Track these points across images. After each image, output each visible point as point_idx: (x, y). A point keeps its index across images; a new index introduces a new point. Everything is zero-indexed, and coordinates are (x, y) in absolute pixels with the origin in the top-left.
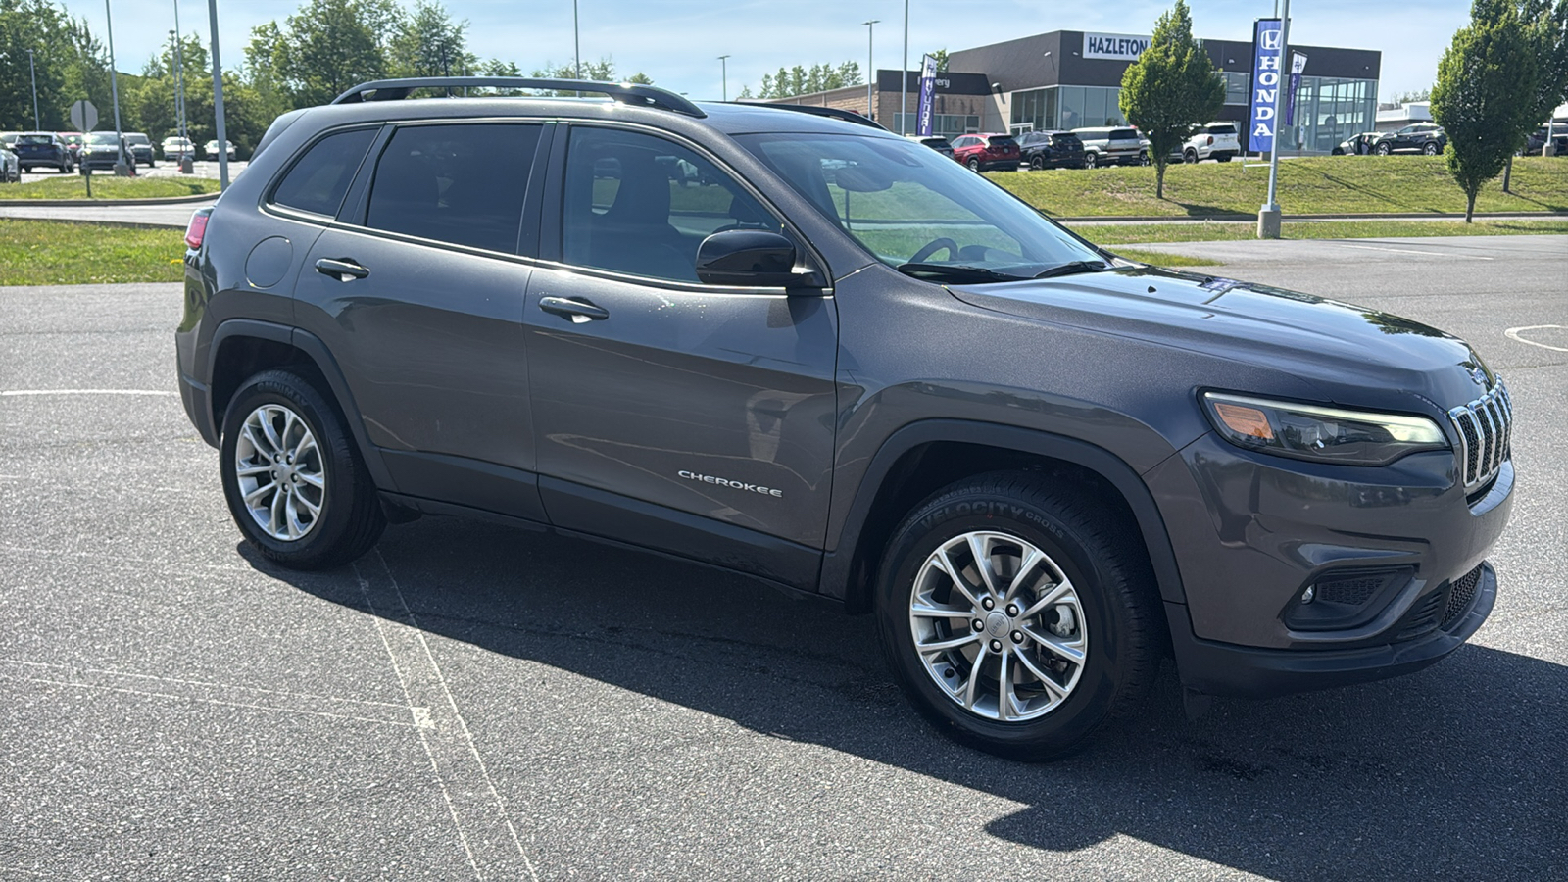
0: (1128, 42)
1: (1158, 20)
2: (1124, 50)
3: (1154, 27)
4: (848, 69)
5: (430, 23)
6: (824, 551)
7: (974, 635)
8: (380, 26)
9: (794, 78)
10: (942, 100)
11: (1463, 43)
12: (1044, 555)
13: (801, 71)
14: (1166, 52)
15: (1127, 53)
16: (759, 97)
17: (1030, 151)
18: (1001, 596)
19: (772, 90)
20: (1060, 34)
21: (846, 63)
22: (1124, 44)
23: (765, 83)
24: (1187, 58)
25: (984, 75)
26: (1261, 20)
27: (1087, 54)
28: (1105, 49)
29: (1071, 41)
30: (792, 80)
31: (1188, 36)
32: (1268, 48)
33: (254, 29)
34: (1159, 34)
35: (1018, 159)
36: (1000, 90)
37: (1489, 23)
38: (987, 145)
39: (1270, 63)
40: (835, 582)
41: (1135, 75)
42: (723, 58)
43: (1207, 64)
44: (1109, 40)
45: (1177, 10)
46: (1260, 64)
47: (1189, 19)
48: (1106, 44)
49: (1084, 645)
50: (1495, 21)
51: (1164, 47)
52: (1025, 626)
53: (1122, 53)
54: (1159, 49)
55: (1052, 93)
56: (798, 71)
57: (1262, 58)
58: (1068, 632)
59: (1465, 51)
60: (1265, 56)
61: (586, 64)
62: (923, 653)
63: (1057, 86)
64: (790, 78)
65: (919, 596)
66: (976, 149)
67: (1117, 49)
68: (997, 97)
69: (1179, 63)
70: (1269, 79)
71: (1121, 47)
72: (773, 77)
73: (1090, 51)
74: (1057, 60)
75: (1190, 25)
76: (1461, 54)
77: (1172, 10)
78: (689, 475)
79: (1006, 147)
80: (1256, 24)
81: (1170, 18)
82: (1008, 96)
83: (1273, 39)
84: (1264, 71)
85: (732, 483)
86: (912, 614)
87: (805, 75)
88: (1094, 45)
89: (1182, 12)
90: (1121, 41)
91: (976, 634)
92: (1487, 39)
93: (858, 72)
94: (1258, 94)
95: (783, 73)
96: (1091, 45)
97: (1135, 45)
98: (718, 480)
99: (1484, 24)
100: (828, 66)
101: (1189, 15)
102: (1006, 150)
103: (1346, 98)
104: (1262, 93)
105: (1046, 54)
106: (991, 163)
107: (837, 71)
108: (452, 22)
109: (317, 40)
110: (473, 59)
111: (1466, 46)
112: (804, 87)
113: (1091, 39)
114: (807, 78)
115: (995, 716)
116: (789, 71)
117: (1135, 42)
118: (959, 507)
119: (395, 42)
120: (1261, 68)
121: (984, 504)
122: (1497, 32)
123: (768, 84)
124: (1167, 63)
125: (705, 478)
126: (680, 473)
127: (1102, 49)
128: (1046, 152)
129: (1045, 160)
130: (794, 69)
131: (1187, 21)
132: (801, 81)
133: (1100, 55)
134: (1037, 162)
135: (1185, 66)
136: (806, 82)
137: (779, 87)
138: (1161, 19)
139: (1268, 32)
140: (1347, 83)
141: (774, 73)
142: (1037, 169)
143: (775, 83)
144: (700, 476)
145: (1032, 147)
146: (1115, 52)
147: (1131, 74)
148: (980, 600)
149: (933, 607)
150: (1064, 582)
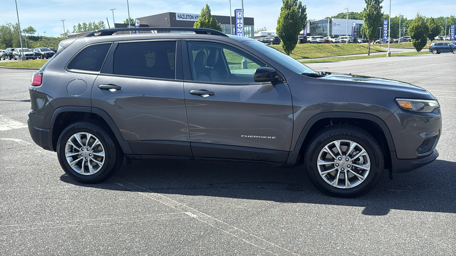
0: (188, 15)
1: (201, 9)
2: (188, 18)
3: (201, 11)
4: (101, 23)
6: (289, 152)
7: (336, 168)
9: (83, 26)
11: (283, 15)
12: (357, 144)
13: (86, 24)
14: (205, 18)
15: (189, 19)
16: (72, 32)
18: (344, 156)
19: (76, 30)
20: (169, 13)
21: (100, 21)
22: (187, 16)
23: (74, 28)
24: (211, 20)
25: (148, 25)
26: (236, 9)
27: (177, 19)
28: (182, 17)
29: (172, 15)
30: (83, 27)
31: (210, 14)
32: (239, 17)
34: (202, 13)
37: (288, 10)
39: (240, 21)
40: (293, 159)
41: (197, 25)
42: (63, 21)
43: (216, 22)
44: (183, 15)
45: (206, 7)
46: (237, 22)
47: (210, 9)
48: (182, 16)
49: (369, 165)
50: (290, 9)
51: (204, 17)
52: (351, 163)
53: (187, 19)
54: (203, 18)
56: (85, 24)
57: (237, 20)
58: (363, 163)
59: (284, 17)
60: (238, 19)
62: (322, 175)
64: (82, 26)
65: (320, 160)
67: (186, 17)
69: (209, 22)
70: (240, 26)
71: (187, 17)
72: (76, 26)
73: (178, 18)
74: (169, 20)
75: (210, 11)
76: (283, 18)
77: (205, 7)
78: (245, 136)
80: (235, 11)
81: (205, 9)
83: (240, 15)
85: (259, 137)
86: (318, 165)
87: (87, 25)
88: (179, 16)
89: (208, 7)
90: (186, 15)
91: (337, 167)
92: (288, 14)
93: (104, 24)
94: (237, 30)
95: (80, 25)
96: (178, 16)
97: (190, 17)
98: (254, 137)
99: (287, 10)
100: (94, 22)
101: (210, 8)
103: (246, 30)
104: (239, 29)
105: (166, 19)
107: (97, 24)
111: (284, 16)
112: (87, 29)
113: (178, 15)
114: (88, 26)
115: (345, 187)
116: (81, 24)
117: (190, 16)
118: (332, 135)
121: (339, 133)
122: (291, 12)
123: (75, 28)
124: (206, 21)
125: (250, 136)
126: (242, 136)
127: (181, 17)
130: (83, 24)
131: (209, 10)
132: (86, 27)
133: (181, 19)
135: (211, 22)
136: (87, 27)
137: (79, 29)
138: (202, 9)
139: (238, 13)
140: (246, 27)
141: (77, 25)
143: (77, 28)
144: (249, 136)
146: (185, 18)
147: (196, 25)
148: (338, 158)
149: (324, 162)
150: (363, 150)
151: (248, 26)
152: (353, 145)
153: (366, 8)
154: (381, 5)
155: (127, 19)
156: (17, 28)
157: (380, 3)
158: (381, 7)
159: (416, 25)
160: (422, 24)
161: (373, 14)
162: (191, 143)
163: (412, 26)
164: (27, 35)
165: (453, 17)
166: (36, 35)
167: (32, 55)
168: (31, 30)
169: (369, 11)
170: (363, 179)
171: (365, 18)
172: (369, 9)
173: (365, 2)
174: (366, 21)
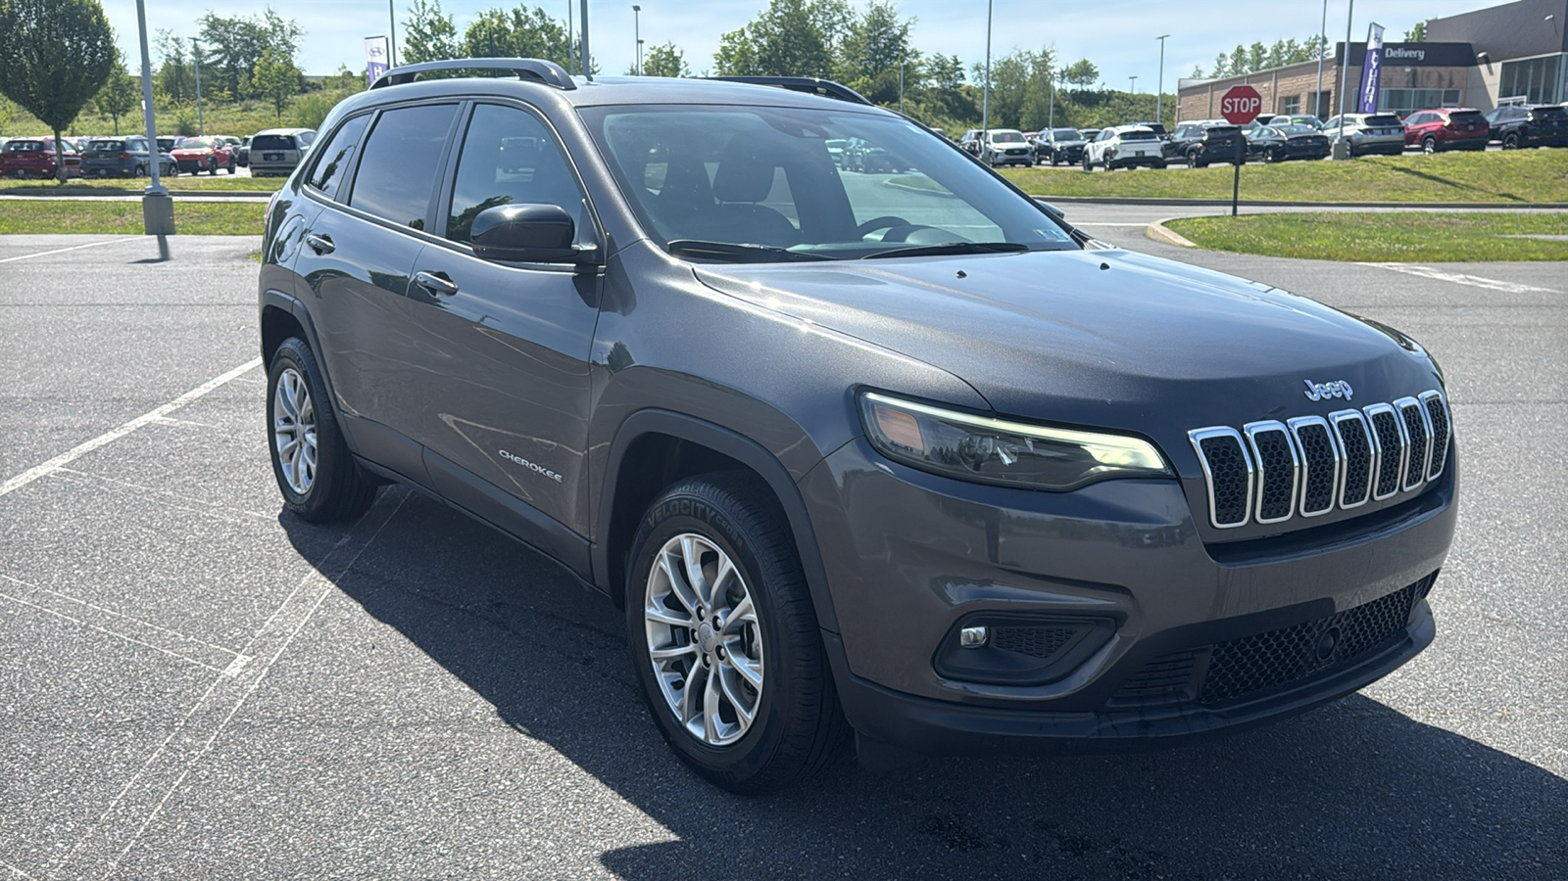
4: (1315, 44)
5: (879, 21)
6: (590, 541)
7: (692, 646)
8: (831, 26)
9: (1252, 56)
10: (1414, 74)
12: (731, 563)
13: (1261, 48)
16: (1211, 77)
17: (1504, 128)
19: (1226, 69)
21: (1313, 37)
23: (1219, 62)
25: (1469, 44)
30: (1251, 58)
33: (723, 35)
35: (1486, 137)
36: (1487, 61)
38: (1447, 122)
42: (1162, 38)
49: (762, 669)
55: (1552, 61)
56: (1258, 49)
61: (1029, 53)
62: (655, 660)
63: (1559, 53)
64: (1248, 56)
65: (651, 598)
66: (1433, 126)
68: (1483, 68)
72: (1228, 55)
74: (1560, 24)
78: (506, 455)
79: (1471, 124)
82: (1497, 67)
85: (531, 465)
86: (647, 617)
87: (1265, 52)
93: (1326, 46)
95: (1240, 51)
98: (523, 460)
100: (1292, 41)
102: (1471, 128)
105: (1547, 18)
106: (1451, 142)
107: (1303, 47)
108: (900, 20)
109: (773, 43)
110: (917, 55)
112: (1263, 64)
114: (1266, 55)
115: (702, 735)
116: (1247, 48)
118: (671, 506)
119: (844, 42)
123: (1223, 63)
125: (515, 459)
126: (501, 451)
128: (1524, 129)
129: (1521, 138)
130: (1253, 46)
132: (1260, 58)
134: (1511, 140)
136: (1266, 59)
137: (1235, 65)
141: (1230, 51)
142: (1510, 148)
143: (1230, 61)
144: (512, 457)
145: (1506, 124)
148: (695, 607)
150: (747, 596)
155: (1418, 25)
156: (1042, 64)
164: (1069, 87)
166: (1094, 87)
167: (1023, 151)
168: (1085, 71)
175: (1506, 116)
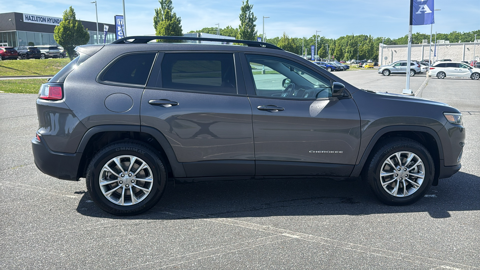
0: (39, 18)
1: (64, 12)
2: (38, 20)
3: (63, 14)
6: (355, 165)
11: (164, 25)
12: (414, 155)
14: (69, 22)
15: (39, 21)
17: (21, 53)
18: (403, 167)
20: (14, 13)
22: (38, 18)
24: (76, 25)
26: (116, 15)
27: (25, 21)
28: (31, 19)
29: (19, 16)
31: (75, 18)
34: (65, 16)
35: (17, 55)
37: (169, 21)
38: (5, 50)
39: (120, 29)
43: (82, 27)
44: (32, 17)
45: (70, 9)
47: (74, 12)
48: (31, 18)
49: (424, 174)
50: (171, 20)
51: (68, 21)
52: (408, 173)
53: (37, 21)
54: (66, 21)
55: (14, 33)
57: (118, 27)
59: (165, 28)
62: (384, 185)
63: (16, 31)
65: (382, 171)
67: (36, 19)
69: (74, 26)
70: (120, 33)
71: (37, 19)
73: (26, 20)
74: (14, 22)
75: (75, 15)
76: (164, 29)
77: (69, 10)
78: (313, 152)
79: (12, 51)
80: (115, 17)
81: (68, 11)
83: (120, 22)
84: (119, 31)
85: (327, 152)
86: (380, 176)
88: (27, 18)
89: (72, 10)
90: (37, 17)
91: (396, 177)
92: (170, 25)
96: (26, 18)
97: (42, 19)
98: (322, 151)
99: (168, 21)
101: (74, 11)
102: (12, 53)
103: (110, 38)
105: (9, 20)
106: (7, 57)
111: (165, 26)
113: (26, 16)
115: (403, 196)
117: (41, 18)
118: (395, 147)
120: (118, 30)
121: (401, 145)
122: (172, 23)
124: (70, 26)
125: (318, 152)
126: (310, 152)
127: (30, 19)
128: (27, 53)
129: (27, 56)
131: (74, 13)
133: (30, 21)
134: (24, 57)
135: (76, 27)
138: (65, 12)
139: (119, 19)
140: (109, 34)
142: (24, 59)
144: (317, 152)
145: (22, 52)
146: (35, 21)
147: (58, 29)
148: (397, 169)
149: (385, 173)
150: (419, 160)
151: (111, 33)
152: (411, 156)
153: (241, 26)
154: (254, 23)
157: (254, 22)
158: (255, 26)
159: (283, 45)
160: (288, 44)
161: (248, 31)
162: (256, 161)
163: (280, 45)
165: (305, 38)
169: (244, 28)
170: (418, 187)
171: (240, 36)
172: (243, 26)
173: (240, 19)
174: (241, 38)
175: (20, 50)
